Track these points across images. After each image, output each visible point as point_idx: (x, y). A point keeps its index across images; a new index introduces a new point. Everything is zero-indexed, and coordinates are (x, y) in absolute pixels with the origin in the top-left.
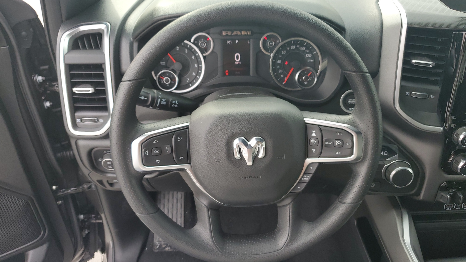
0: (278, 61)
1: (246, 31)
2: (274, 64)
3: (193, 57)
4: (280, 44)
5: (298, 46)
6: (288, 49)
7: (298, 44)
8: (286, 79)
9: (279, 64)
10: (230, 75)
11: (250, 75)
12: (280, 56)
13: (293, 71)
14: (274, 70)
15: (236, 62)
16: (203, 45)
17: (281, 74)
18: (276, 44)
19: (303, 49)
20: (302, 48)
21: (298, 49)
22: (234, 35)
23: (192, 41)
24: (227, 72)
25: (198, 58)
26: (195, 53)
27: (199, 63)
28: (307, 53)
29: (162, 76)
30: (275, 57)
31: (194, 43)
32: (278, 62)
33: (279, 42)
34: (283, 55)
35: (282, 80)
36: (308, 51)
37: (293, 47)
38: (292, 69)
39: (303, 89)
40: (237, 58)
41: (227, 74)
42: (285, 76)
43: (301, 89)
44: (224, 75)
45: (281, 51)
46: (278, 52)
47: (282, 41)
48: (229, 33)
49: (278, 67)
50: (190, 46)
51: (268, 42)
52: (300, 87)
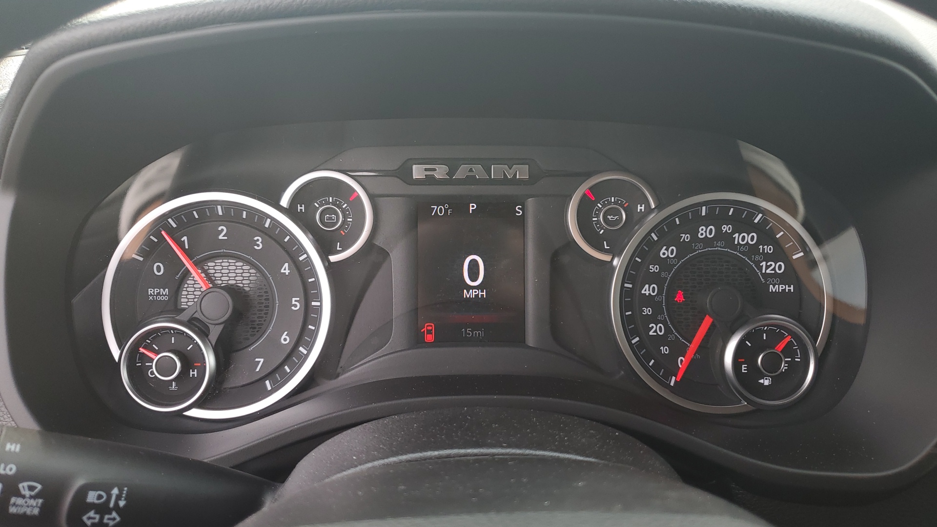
0: (647, 286)
1: (510, 162)
2: (628, 299)
3: (286, 269)
4: (653, 219)
5: (726, 228)
6: (686, 237)
7: (728, 220)
8: (682, 361)
9: (648, 301)
10: (440, 342)
11: (525, 342)
12: (654, 269)
13: (712, 327)
14: (632, 325)
15: (469, 288)
16: (330, 218)
17: (659, 340)
18: (634, 220)
19: (749, 238)
20: (745, 235)
21: (729, 238)
22: (459, 182)
23: (285, 202)
24: (429, 332)
25: (304, 270)
26: (293, 250)
27: (310, 292)
28: (767, 257)
29: (149, 348)
30: (633, 272)
31: (289, 212)
32: (647, 293)
33: (649, 211)
34: (664, 264)
35: (666, 367)
36: (769, 249)
37: (704, 232)
38: (707, 321)
39: (759, 410)
40: (474, 276)
41: (430, 338)
42: (678, 350)
43: (751, 408)
44: (417, 340)
45: (657, 246)
46: (647, 249)
47: (660, 207)
48: (440, 172)
49: (647, 311)
50: (275, 222)
51: (600, 210)
52: (746, 399)
